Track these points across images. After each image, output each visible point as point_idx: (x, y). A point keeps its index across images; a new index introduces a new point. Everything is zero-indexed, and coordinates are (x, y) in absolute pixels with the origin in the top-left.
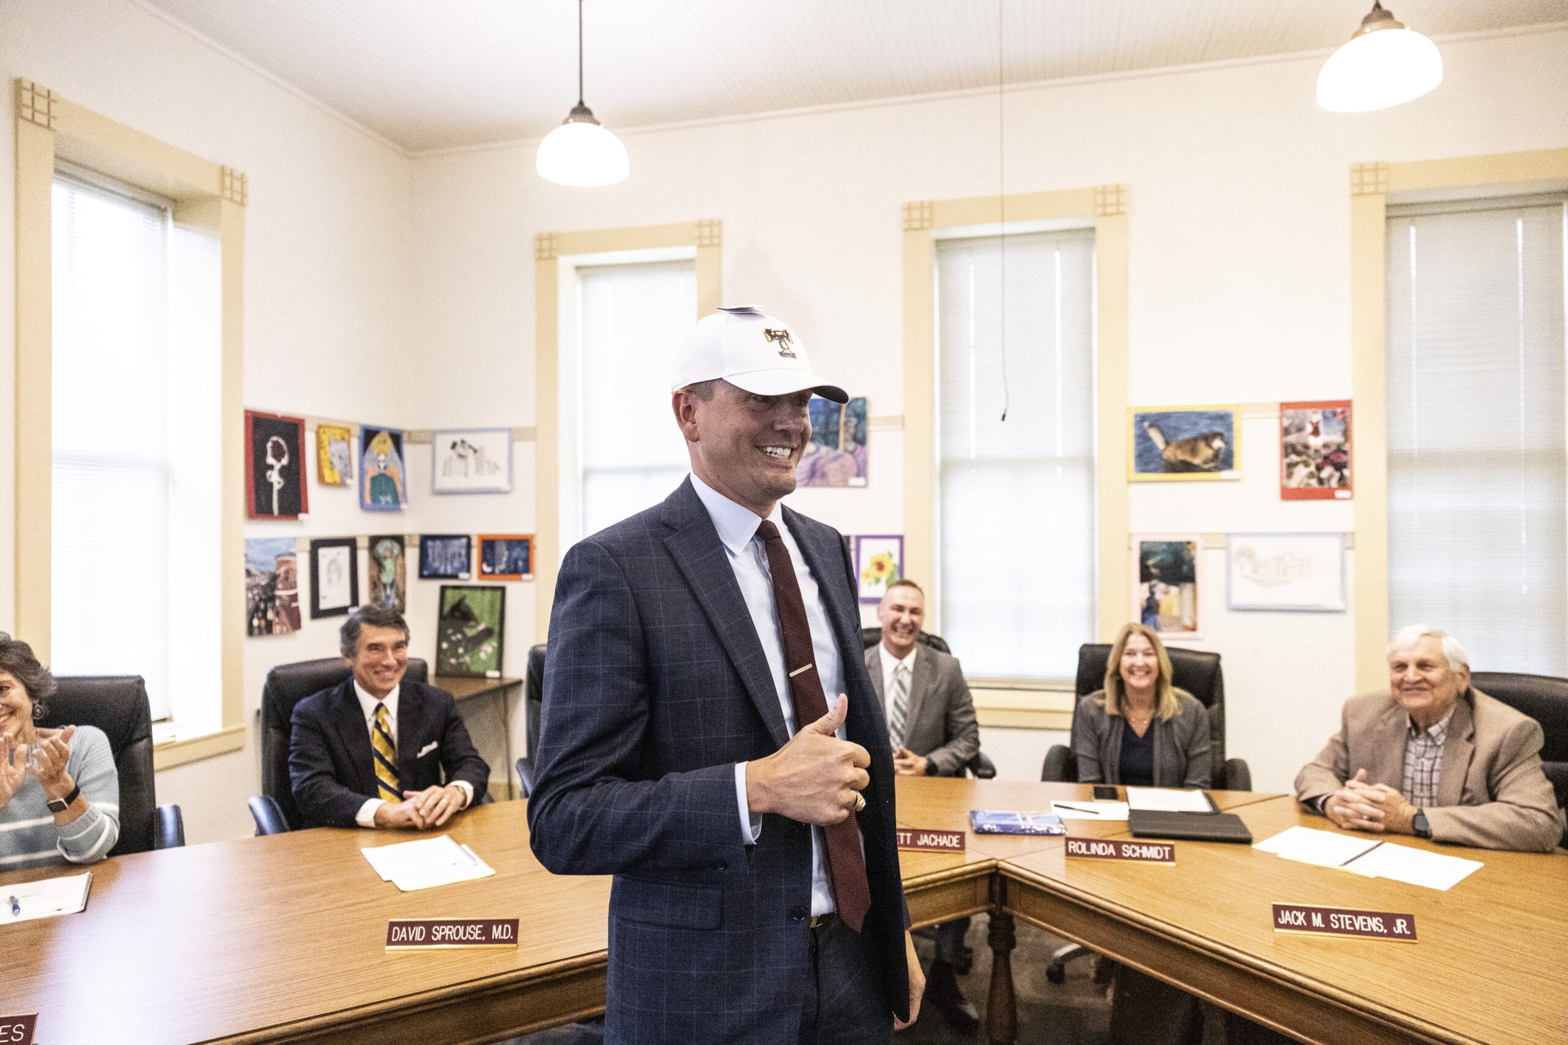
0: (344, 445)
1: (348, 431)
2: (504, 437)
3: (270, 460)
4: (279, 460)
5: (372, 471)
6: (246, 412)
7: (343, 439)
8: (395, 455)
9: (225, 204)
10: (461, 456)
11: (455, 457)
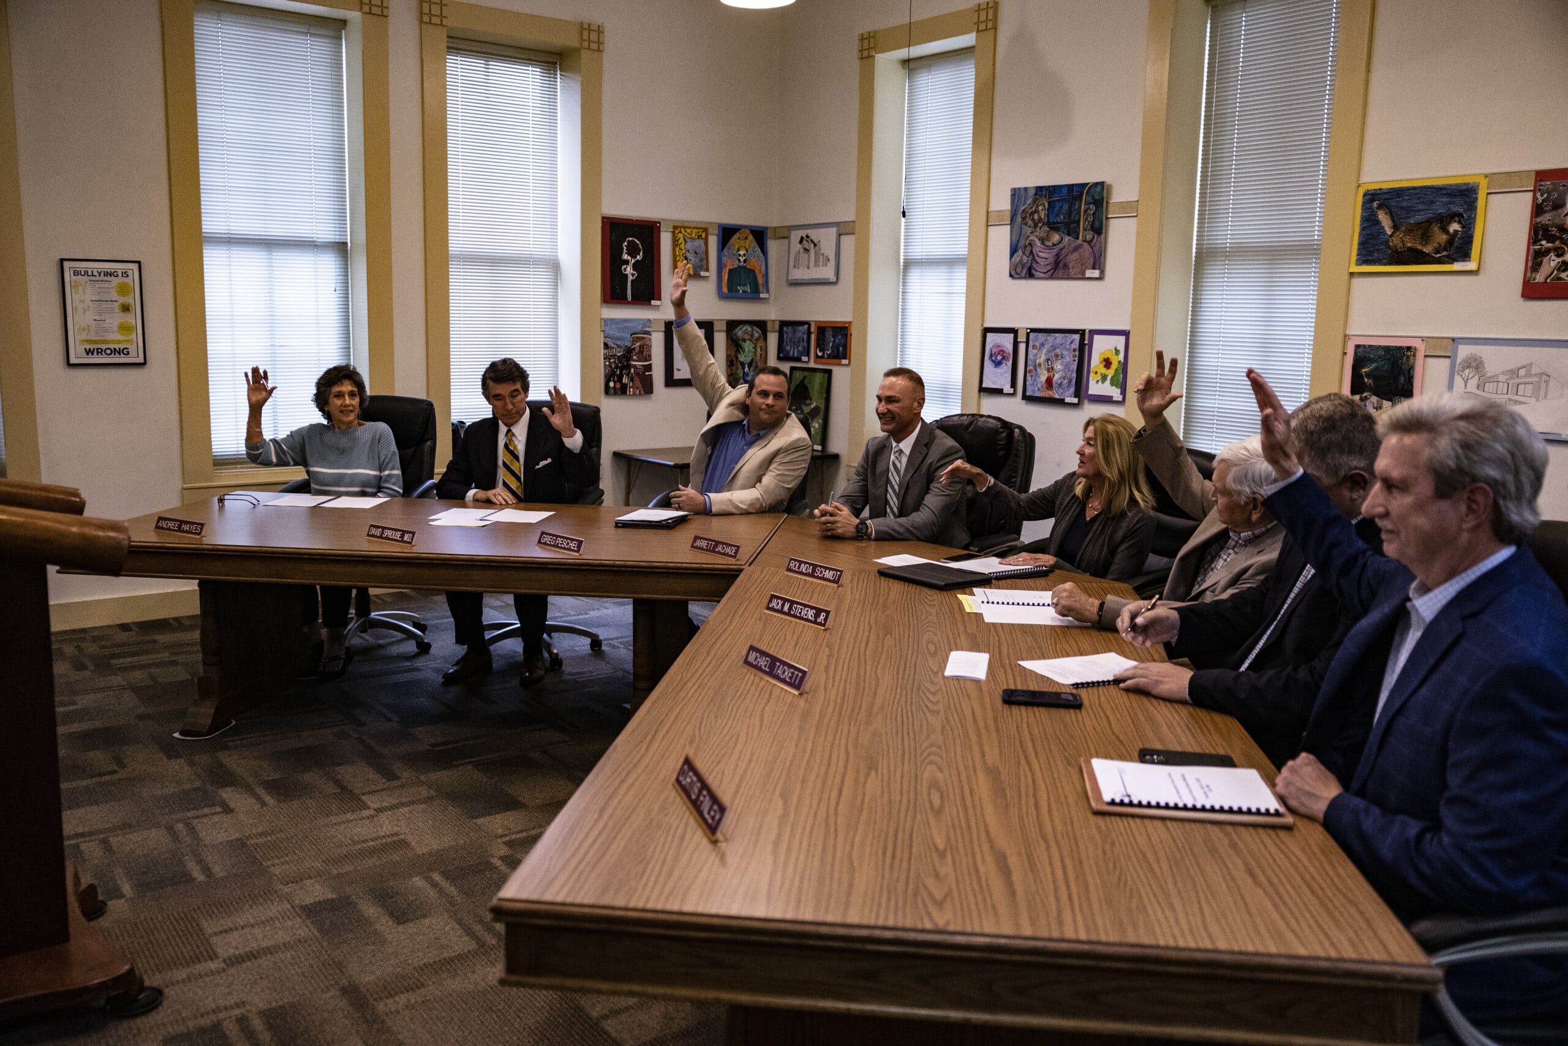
0: (701, 242)
1: (706, 230)
2: (833, 231)
3: (626, 257)
4: (633, 256)
5: (730, 264)
6: (603, 218)
7: (700, 237)
8: (758, 249)
9: (583, 52)
10: (806, 250)
11: (802, 250)
